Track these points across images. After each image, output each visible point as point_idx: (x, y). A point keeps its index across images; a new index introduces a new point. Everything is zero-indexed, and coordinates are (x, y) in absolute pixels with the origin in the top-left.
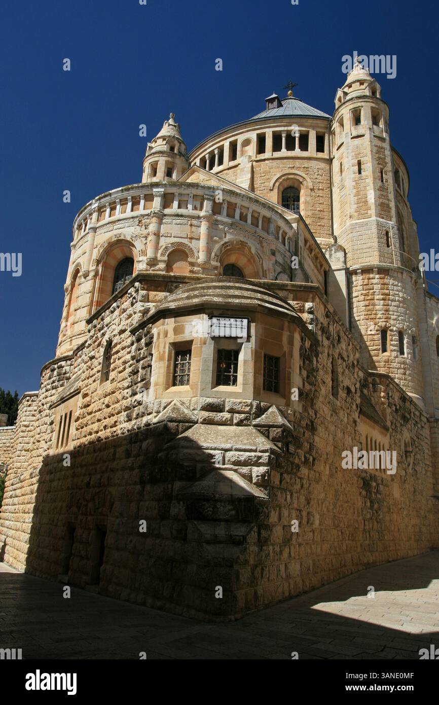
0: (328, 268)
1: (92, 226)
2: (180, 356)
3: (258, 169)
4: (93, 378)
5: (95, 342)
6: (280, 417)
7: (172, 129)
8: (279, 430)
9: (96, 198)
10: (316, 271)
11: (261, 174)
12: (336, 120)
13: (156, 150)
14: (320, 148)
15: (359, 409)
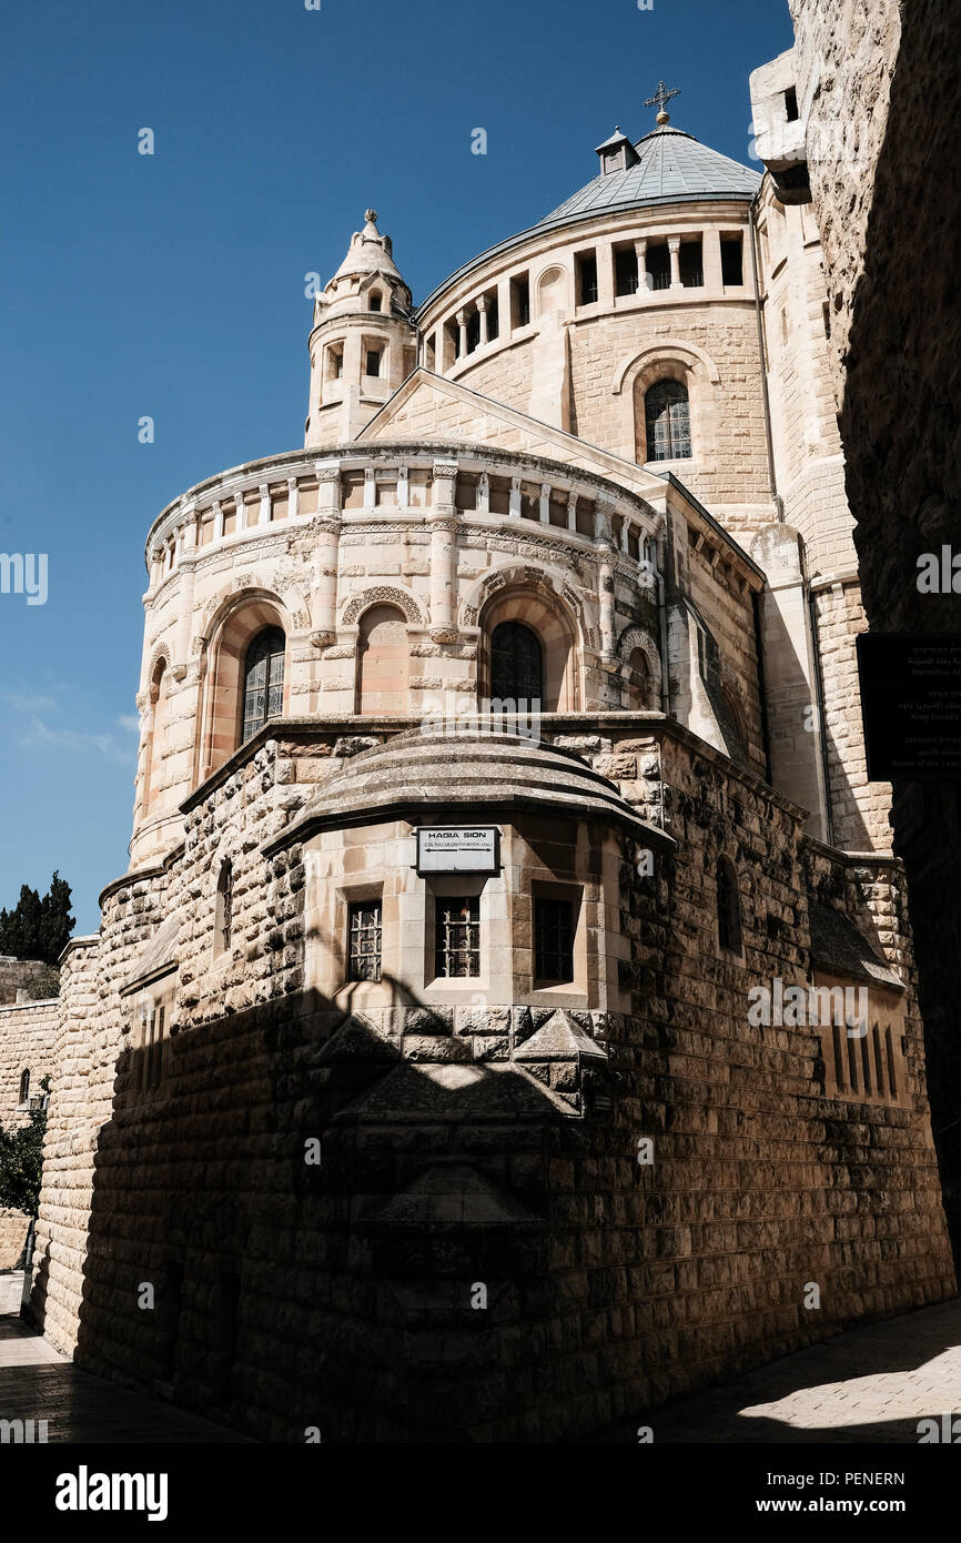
0: (761, 585)
1: (186, 557)
2: (360, 913)
3: (583, 343)
4: (200, 941)
5: (200, 857)
6: (571, 1038)
7: (371, 251)
8: (572, 1066)
9: (189, 491)
10: (727, 599)
11: (589, 354)
12: (767, 201)
13: (338, 310)
14: (732, 275)
15: (807, 959)
